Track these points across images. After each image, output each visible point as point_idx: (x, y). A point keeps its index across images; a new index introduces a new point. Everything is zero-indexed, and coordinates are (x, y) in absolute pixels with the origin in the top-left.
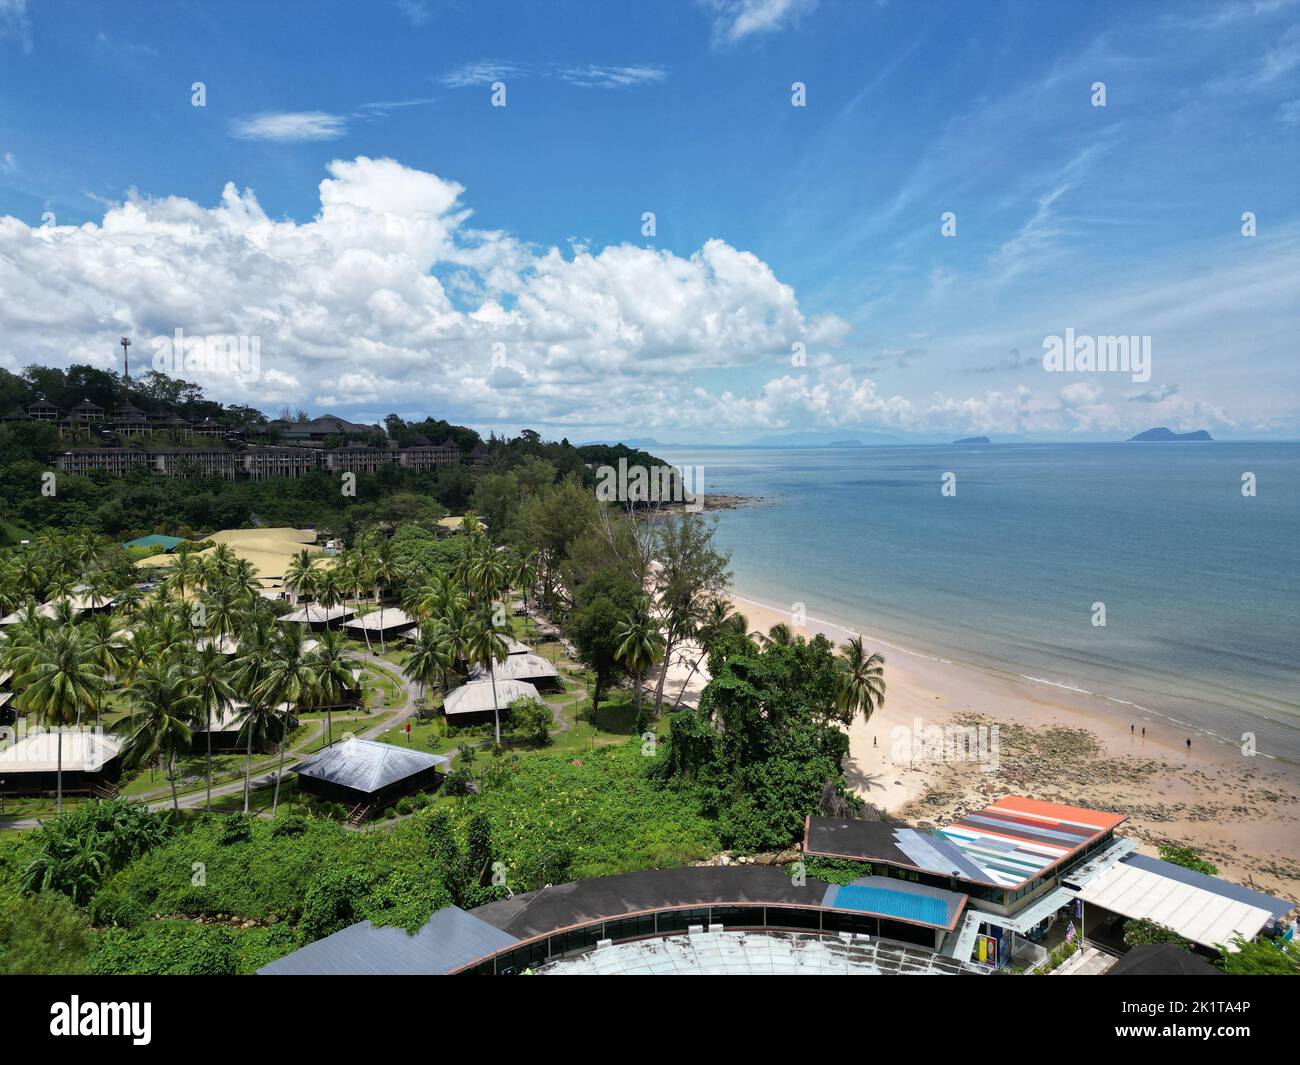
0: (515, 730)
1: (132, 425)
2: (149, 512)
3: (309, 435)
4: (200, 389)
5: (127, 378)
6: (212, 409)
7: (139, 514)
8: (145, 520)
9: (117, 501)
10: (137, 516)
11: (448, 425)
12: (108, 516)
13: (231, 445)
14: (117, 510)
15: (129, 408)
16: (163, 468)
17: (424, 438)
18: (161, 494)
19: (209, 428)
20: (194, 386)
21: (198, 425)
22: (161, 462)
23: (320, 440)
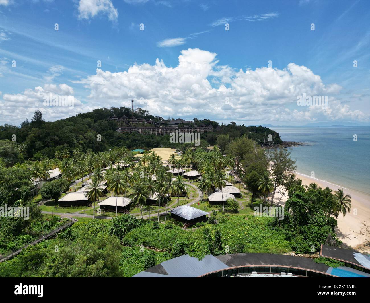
0: (228, 207)
1: (134, 121)
2: (137, 143)
3: (174, 124)
4: (149, 112)
5: (133, 110)
6: (152, 117)
7: (135, 143)
8: (136, 145)
9: (130, 140)
10: (134, 144)
11: (210, 121)
12: (128, 144)
13: (156, 126)
14: (130, 142)
15: (133, 117)
16: (140, 132)
17: (203, 125)
18: (140, 139)
19: (151, 122)
20: (148, 111)
21: (149, 121)
22: (140, 130)
23: (177, 125)
